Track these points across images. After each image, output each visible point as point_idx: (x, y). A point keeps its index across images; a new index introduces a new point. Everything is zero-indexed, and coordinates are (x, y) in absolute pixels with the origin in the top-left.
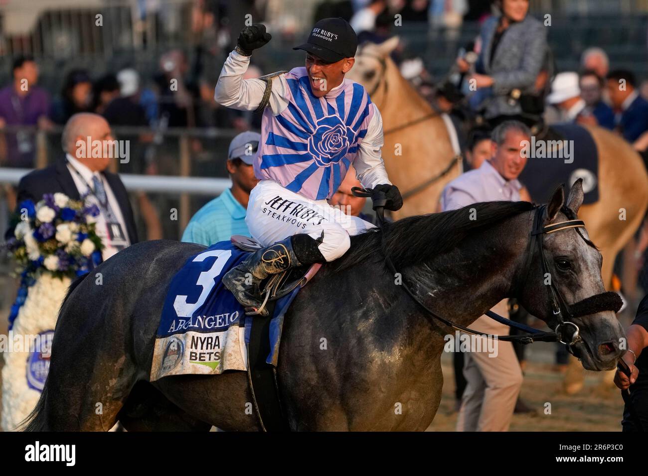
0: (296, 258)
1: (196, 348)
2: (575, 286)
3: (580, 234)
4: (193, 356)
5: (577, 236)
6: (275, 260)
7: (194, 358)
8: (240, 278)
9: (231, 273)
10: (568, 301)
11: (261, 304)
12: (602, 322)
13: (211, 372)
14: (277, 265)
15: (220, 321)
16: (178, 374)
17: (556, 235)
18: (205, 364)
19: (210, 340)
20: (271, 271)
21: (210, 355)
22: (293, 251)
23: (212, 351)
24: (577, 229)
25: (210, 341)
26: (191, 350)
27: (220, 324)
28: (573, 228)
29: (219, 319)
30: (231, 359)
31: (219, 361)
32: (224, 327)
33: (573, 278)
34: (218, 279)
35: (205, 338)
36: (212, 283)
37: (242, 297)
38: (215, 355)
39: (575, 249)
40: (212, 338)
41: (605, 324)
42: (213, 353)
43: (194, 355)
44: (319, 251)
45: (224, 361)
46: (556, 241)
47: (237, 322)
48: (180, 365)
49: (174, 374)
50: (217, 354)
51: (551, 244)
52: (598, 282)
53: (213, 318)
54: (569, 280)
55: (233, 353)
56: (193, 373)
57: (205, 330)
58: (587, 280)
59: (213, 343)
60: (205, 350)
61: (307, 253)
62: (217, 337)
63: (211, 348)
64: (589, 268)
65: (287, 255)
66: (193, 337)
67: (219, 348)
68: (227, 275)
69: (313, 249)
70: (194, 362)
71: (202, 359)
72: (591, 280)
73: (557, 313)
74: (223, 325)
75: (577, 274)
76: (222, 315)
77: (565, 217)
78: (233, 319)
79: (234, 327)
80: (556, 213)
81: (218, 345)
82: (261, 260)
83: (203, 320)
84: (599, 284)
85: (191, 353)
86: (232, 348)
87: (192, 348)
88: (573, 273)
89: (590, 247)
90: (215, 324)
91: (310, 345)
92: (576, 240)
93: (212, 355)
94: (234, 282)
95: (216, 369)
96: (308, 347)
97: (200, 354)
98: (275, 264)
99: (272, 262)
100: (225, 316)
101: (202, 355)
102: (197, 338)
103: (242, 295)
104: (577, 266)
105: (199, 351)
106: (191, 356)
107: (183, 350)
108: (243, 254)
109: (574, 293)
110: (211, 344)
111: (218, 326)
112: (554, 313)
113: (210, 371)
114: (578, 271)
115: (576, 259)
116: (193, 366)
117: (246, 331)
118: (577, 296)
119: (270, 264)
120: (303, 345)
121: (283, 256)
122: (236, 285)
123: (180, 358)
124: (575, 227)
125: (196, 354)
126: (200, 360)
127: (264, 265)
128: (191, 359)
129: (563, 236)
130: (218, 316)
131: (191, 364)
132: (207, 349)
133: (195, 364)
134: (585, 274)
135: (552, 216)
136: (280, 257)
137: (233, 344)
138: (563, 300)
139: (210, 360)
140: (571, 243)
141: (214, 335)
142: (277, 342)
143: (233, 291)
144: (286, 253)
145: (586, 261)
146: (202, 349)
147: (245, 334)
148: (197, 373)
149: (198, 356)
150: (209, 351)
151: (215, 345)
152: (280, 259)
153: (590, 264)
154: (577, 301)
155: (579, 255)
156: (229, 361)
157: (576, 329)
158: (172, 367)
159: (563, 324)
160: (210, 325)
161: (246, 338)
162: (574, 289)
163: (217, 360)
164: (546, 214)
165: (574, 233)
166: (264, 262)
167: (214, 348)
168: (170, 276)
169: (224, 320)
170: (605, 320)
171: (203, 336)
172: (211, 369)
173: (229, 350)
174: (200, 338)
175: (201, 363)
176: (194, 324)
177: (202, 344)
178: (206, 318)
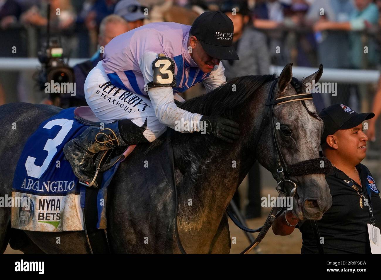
0: (123, 142)
1: (43, 209)
2: (294, 150)
3: (305, 107)
4: (41, 217)
5: (301, 108)
6: (106, 142)
7: (42, 218)
8: (78, 153)
9: (71, 145)
10: (287, 160)
11: (92, 179)
12: (311, 182)
13: (55, 230)
14: (108, 145)
15: (61, 186)
16: (31, 230)
17: (284, 106)
18: (50, 223)
19: (53, 202)
20: (103, 149)
21: (54, 215)
22: (120, 137)
23: (55, 212)
24: (303, 102)
25: (53, 204)
26: (39, 211)
27: (61, 189)
28: (299, 101)
29: (60, 185)
30: (69, 222)
31: (60, 220)
32: (64, 192)
33: (292, 143)
34: (60, 148)
35: (50, 200)
36: (55, 151)
37: (77, 172)
38: (57, 215)
39: (297, 119)
40: (54, 200)
41: (314, 184)
42: (55, 214)
43: (41, 215)
44: (143, 136)
45: (64, 223)
46: (283, 111)
47: (73, 191)
48: (32, 222)
49: (28, 229)
50: (58, 215)
51: (279, 113)
52: (313, 148)
53: (56, 183)
54: (289, 144)
55: (70, 217)
56: (41, 231)
57: (50, 194)
58: (304, 145)
59: (56, 205)
60: (50, 211)
61: (134, 138)
62: (59, 200)
63: (54, 210)
64: (307, 137)
65: (116, 139)
66: (40, 200)
67: (60, 210)
68: (67, 147)
69: (139, 135)
70: (41, 222)
71: (48, 218)
72: (307, 146)
73: (280, 172)
74: (62, 191)
75: (296, 140)
76: (62, 182)
77: (294, 91)
78: (71, 187)
79: (70, 195)
80: (286, 87)
81: (59, 207)
82: (95, 140)
83: (47, 186)
84: (313, 150)
85: (40, 214)
86: (69, 213)
87: (39, 209)
88: (293, 139)
89: (313, 118)
90: (57, 189)
91: (128, 211)
92: (299, 111)
93: (55, 215)
94: (72, 155)
95: (58, 228)
96: (127, 213)
97: (47, 214)
98: (107, 145)
99: (104, 143)
100: (64, 183)
101: (48, 215)
102: (44, 200)
103: (77, 170)
104: (296, 134)
105: (45, 211)
106: (39, 216)
107: (34, 209)
108: (82, 127)
109: (292, 154)
110: (54, 205)
111: (59, 191)
112: (278, 172)
113: (53, 229)
114: (297, 138)
115: (296, 128)
116: (41, 225)
117: (81, 198)
118: (294, 158)
119: (102, 145)
120: (123, 212)
121: (112, 140)
122: (73, 158)
123: (32, 216)
124: (301, 100)
125: (43, 214)
126: (46, 219)
127: (97, 144)
128: (39, 219)
129: (289, 107)
130: (59, 182)
131: (39, 223)
132: (51, 210)
133: (42, 223)
134: (303, 141)
135: (282, 89)
136: (111, 140)
137: (70, 210)
138: (284, 160)
139: (53, 220)
140: (295, 113)
141: (56, 198)
142: (103, 211)
143: (71, 163)
144: (115, 137)
145: (305, 130)
146: (48, 210)
147: (81, 200)
148: (44, 231)
149: (45, 216)
150: (53, 211)
151: (57, 207)
152: (110, 142)
153: (308, 133)
154: (295, 162)
155: (299, 125)
156: (67, 223)
157: (294, 186)
158: (26, 223)
159: (284, 181)
160: (53, 189)
161: (81, 204)
162: (293, 151)
163: (58, 220)
164: (277, 88)
165: (299, 105)
166: (97, 142)
167: (56, 210)
168: (26, 138)
169: (63, 186)
170: (314, 180)
171: (48, 198)
172: (54, 227)
173: (67, 215)
174: (47, 200)
175: (47, 222)
176: (40, 189)
177: (48, 205)
178: (50, 183)
